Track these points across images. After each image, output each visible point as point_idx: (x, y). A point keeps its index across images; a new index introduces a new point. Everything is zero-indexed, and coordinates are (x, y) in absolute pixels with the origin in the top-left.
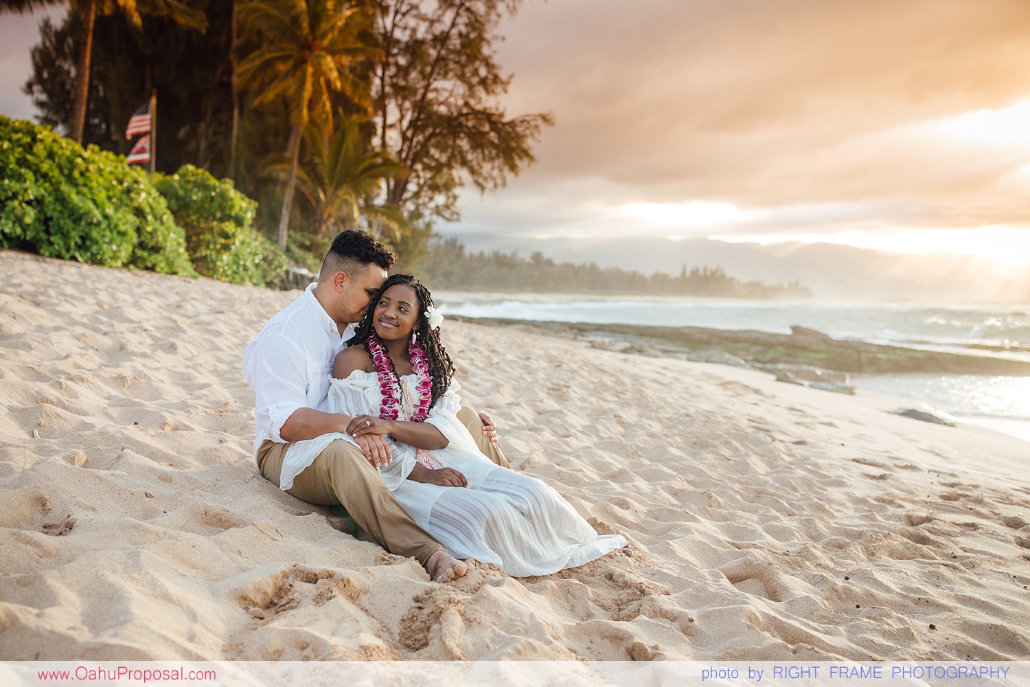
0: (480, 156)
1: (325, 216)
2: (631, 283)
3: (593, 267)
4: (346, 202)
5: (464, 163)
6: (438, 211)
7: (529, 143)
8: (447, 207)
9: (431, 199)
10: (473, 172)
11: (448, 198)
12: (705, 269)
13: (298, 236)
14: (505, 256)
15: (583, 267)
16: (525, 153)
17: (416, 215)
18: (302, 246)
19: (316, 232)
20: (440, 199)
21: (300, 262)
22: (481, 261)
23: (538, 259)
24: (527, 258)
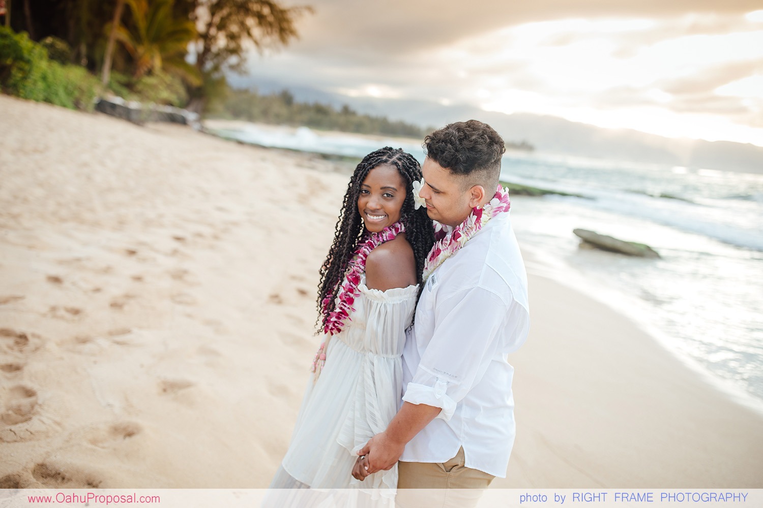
5: (249, 35)
8: (239, 65)
9: (226, 59)
11: (239, 58)
13: (120, 77)
19: (133, 74)
21: (117, 94)
22: (305, 108)
23: (346, 111)
24: (337, 108)
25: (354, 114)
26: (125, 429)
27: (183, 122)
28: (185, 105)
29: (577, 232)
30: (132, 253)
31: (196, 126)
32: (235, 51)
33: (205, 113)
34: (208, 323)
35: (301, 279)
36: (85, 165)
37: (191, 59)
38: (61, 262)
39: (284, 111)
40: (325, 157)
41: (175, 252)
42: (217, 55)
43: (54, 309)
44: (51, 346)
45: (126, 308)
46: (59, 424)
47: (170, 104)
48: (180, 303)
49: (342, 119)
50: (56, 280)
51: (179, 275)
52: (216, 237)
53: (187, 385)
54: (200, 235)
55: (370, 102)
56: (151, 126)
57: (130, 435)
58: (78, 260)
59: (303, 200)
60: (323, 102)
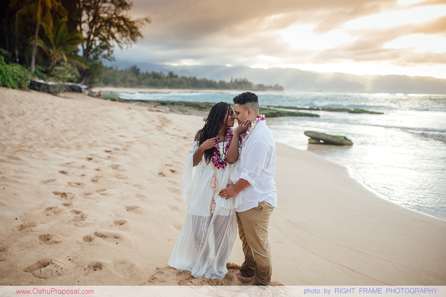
0: (121, 35)
1: (53, 59)
2: (209, 85)
3: (194, 78)
4: (61, 54)
5: (114, 37)
6: (105, 57)
7: (140, 30)
8: (109, 55)
9: (101, 52)
10: (117, 41)
11: (109, 51)
12: (240, 79)
13: (40, 67)
14: (157, 74)
15: (190, 78)
16: (139, 34)
17: (96, 58)
18: (42, 72)
19: (49, 66)
20: (105, 52)
21: (41, 78)
22: (147, 75)
23: (171, 75)
24: (166, 74)
25: (176, 77)
26: (119, 222)
27: (80, 91)
28: (80, 81)
29: (307, 133)
30: (90, 159)
31: (87, 92)
32: (106, 47)
33: (91, 84)
34: (135, 186)
35: (171, 165)
36: (47, 119)
37: (81, 54)
38: (62, 165)
39: (135, 78)
40: (163, 103)
41: (109, 158)
42: (96, 50)
43: (69, 183)
44: (77, 196)
45: (99, 181)
46: (95, 221)
47: (71, 81)
48: (120, 178)
49: (169, 81)
50: (63, 172)
51: (115, 167)
52: (125, 150)
53: (137, 207)
54: (117, 149)
55: (184, 69)
56: (61, 94)
57: (122, 224)
58: (68, 164)
59: (159, 128)
60: (157, 71)
